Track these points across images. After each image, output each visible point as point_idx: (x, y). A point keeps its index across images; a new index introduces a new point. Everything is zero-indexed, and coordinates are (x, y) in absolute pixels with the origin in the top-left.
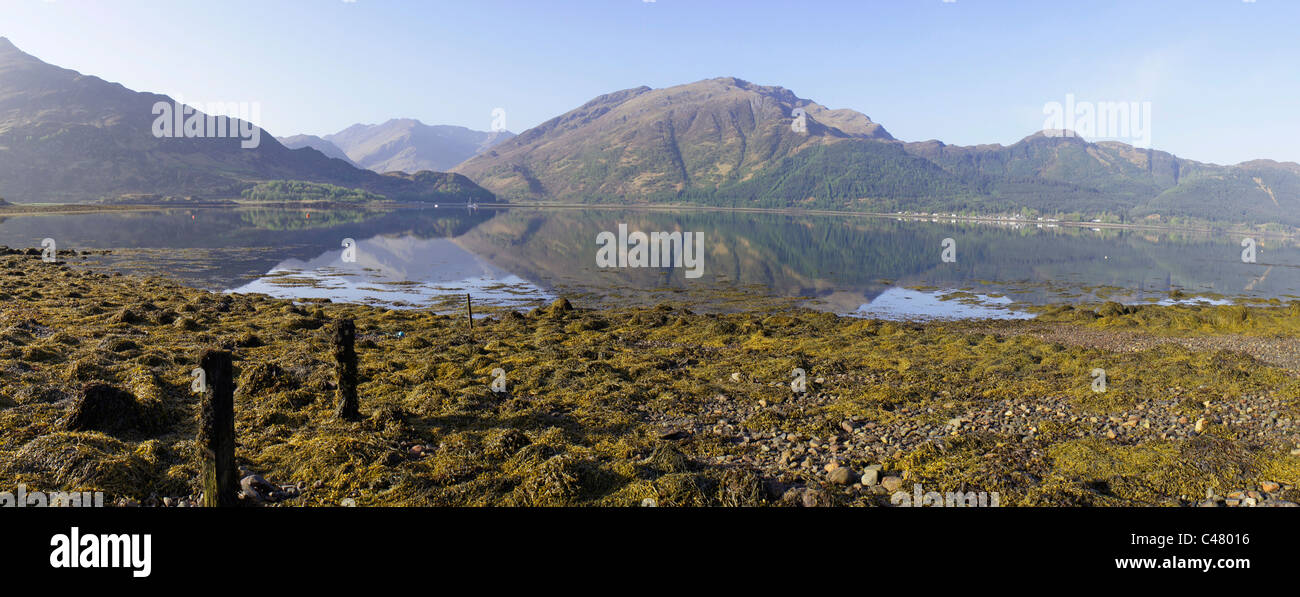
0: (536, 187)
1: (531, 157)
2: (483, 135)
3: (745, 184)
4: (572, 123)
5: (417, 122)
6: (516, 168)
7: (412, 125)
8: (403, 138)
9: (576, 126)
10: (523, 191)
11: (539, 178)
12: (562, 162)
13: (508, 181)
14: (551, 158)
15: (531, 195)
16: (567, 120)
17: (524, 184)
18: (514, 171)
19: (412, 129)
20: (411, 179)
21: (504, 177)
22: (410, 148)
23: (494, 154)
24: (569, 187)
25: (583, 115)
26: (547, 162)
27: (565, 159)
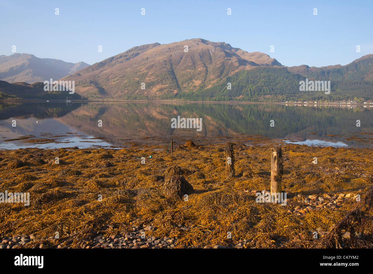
0: (102, 91)
1: (99, 77)
2: (72, 65)
3: (208, 90)
4: (120, 60)
5: (33, 56)
6: (91, 82)
7: (29, 57)
8: (24, 64)
9: (122, 62)
10: (95, 94)
11: (103, 87)
12: (115, 79)
13: (87, 88)
14: (110, 77)
15: (100, 96)
16: (117, 58)
17: (96, 90)
18: (90, 83)
19: (29, 59)
20: (31, 86)
21: (85, 87)
22: (29, 70)
23: (79, 75)
24: (120, 92)
25: (125, 56)
26: (108, 79)
27: (117, 78)
